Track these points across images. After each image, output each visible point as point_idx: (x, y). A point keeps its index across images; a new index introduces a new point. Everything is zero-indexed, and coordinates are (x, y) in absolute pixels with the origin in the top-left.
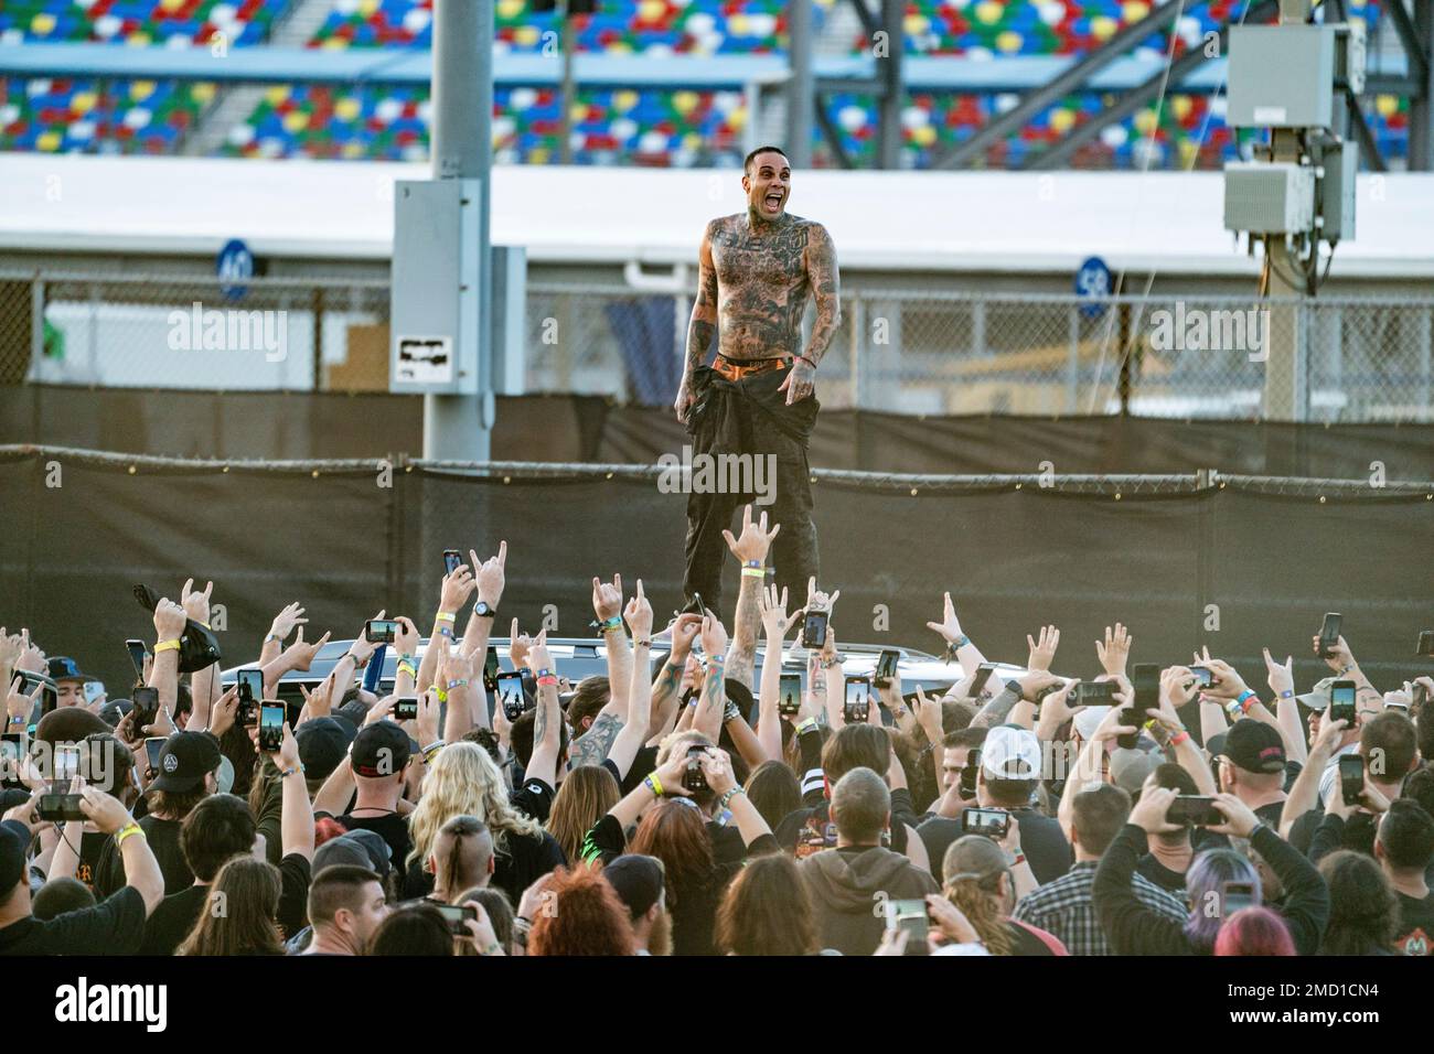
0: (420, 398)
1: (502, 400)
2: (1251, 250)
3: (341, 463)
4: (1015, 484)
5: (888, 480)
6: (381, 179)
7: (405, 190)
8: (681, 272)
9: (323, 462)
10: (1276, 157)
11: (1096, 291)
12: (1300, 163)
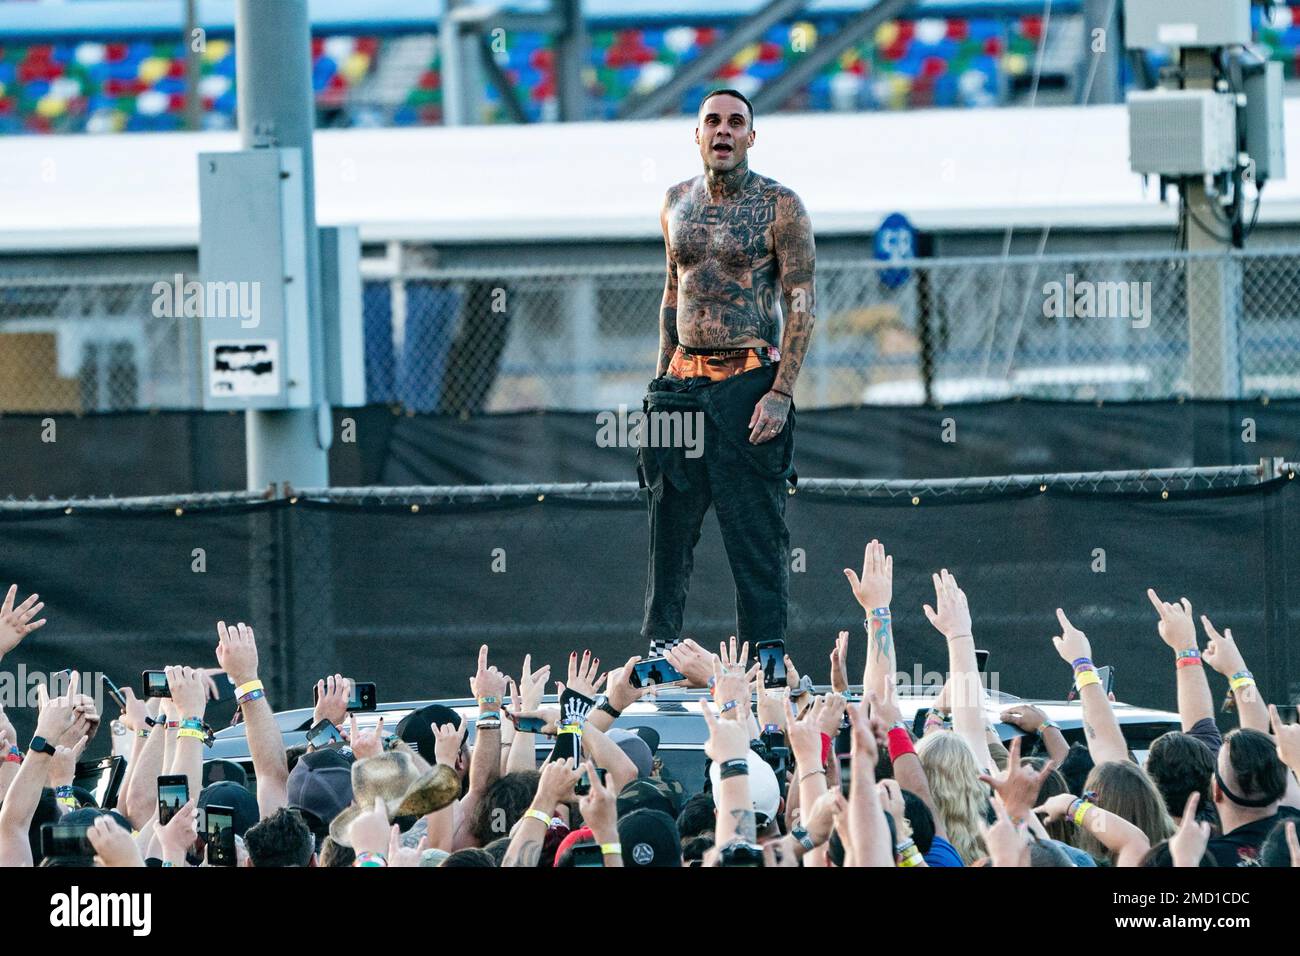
0: (241, 414)
1: (339, 412)
2: (1163, 197)
3: (209, 497)
4: (1038, 486)
5: (882, 489)
6: (180, 151)
7: (210, 164)
8: (394, 252)
9: (188, 497)
10: (1188, 83)
11: (900, 255)
12: (1216, 89)
